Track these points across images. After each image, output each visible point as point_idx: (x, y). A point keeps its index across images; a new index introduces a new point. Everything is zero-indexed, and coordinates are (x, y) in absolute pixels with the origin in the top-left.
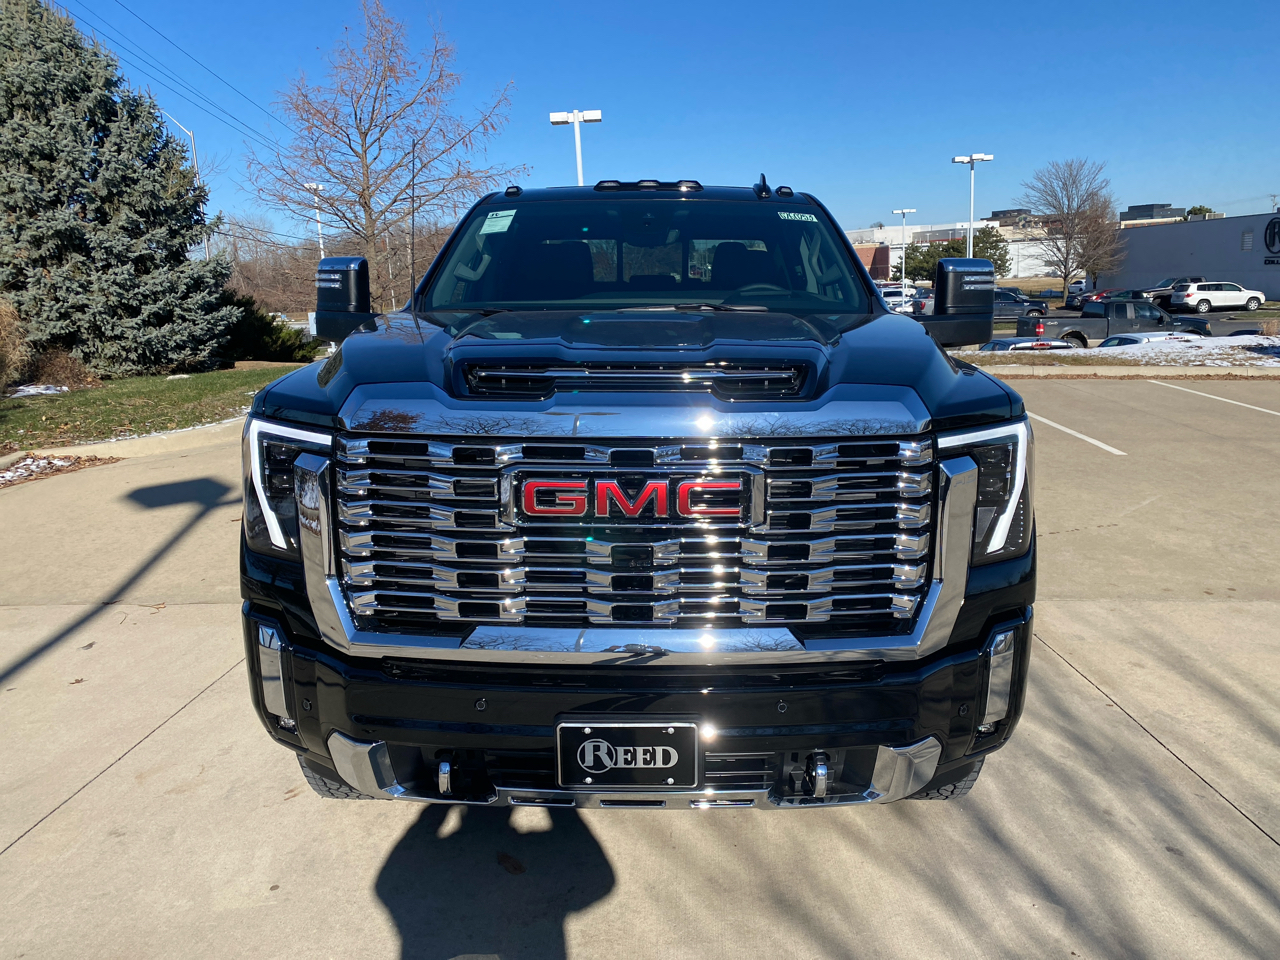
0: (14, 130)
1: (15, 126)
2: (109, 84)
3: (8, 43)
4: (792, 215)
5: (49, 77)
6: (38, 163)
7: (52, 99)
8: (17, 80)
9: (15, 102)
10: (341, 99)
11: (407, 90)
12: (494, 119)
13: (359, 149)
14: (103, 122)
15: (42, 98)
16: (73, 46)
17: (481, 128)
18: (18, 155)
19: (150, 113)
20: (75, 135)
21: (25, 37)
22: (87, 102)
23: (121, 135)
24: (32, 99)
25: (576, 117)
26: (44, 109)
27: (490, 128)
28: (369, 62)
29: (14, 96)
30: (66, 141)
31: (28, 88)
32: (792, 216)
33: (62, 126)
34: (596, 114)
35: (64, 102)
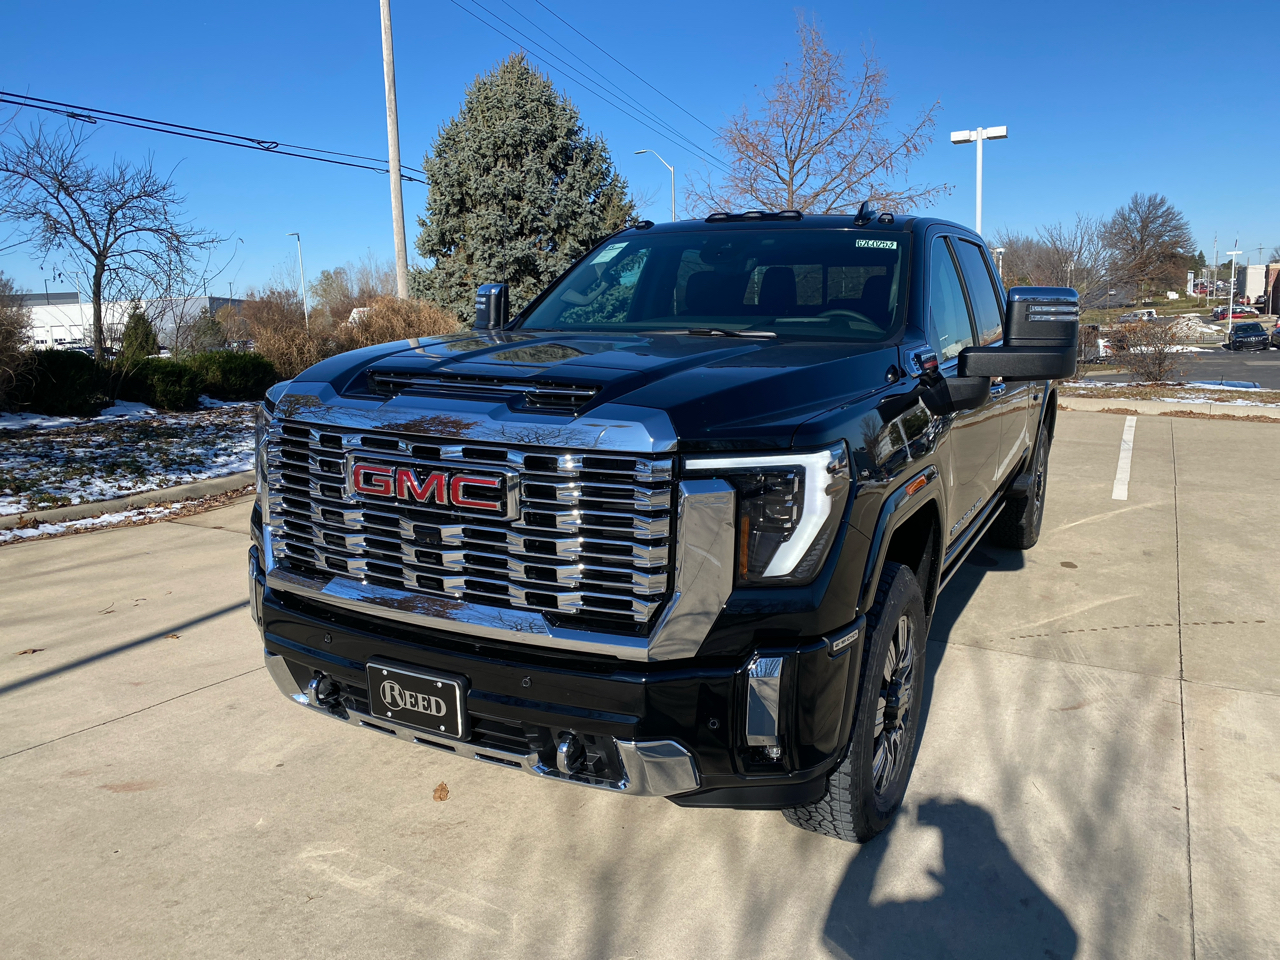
0: (496, 176)
1: (497, 173)
2: (571, 133)
3: (499, 105)
4: (871, 242)
5: (525, 130)
6: (511, 203)
7: (526, 149)
8: (502, 135)
9: (500, 153)
10: (774, 130)
11: (838, 116)
12: (917, 140)
13: (787, 177)
14: (562, 166)
15: (519, 148)
16: (549, 104)
17: (903, 150)
18: (496, 197)
19: (601, 156)
20: (538, 178)
21: (511, 100)
22: (551, 151)
23: (574, 176)
24: (510, 149)
25: (979, 135)
26: (519, 157)
27: (912, 149)
28: (803, 95)
29: (500, 148)
30: (531, 183)
31: (509, 141)
32: (872, 244)
33: (529, 171)
34: (1001, 131)
35: (533, 151)
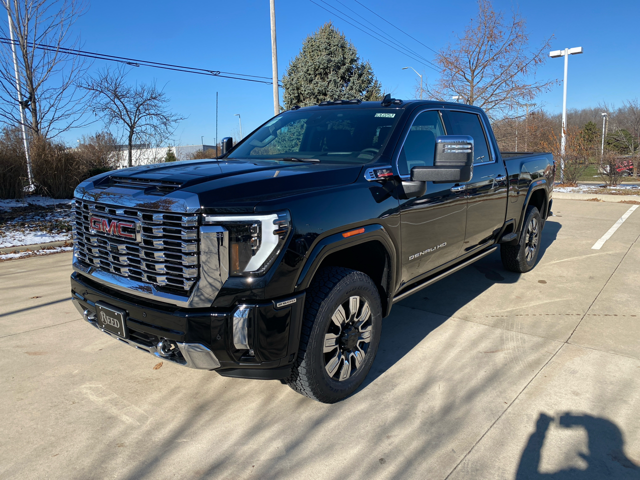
0: (315, 84)
1: (315, 82)
2: (352, 61)
3: (318, 49)
5: (329, 61)
6: (321, 97)
7: (330, 70)
8: (318, 63)
9: (317, 73)
10: (463, 54)
11: (500, 44)
12: (541, 56)
13: (470, 79)
14: (348, 78)
15: (326, 70)
16: (343, 47)
17: (533, 62)
18: (314, 94)
19: (368, 72)
20: (335, 84)
21: (323, 46)
22: (342, 71)
23: (354, 82)
24: (322, 70)
25: (566, 53)
26: (326, 74)
27: (538, 61)
28: (480, 35)
29: (317, 70)
30: (331, 86)
31: (321, 67)
33: (330, 81)
34: (579, 49)
35: (333, 71)
